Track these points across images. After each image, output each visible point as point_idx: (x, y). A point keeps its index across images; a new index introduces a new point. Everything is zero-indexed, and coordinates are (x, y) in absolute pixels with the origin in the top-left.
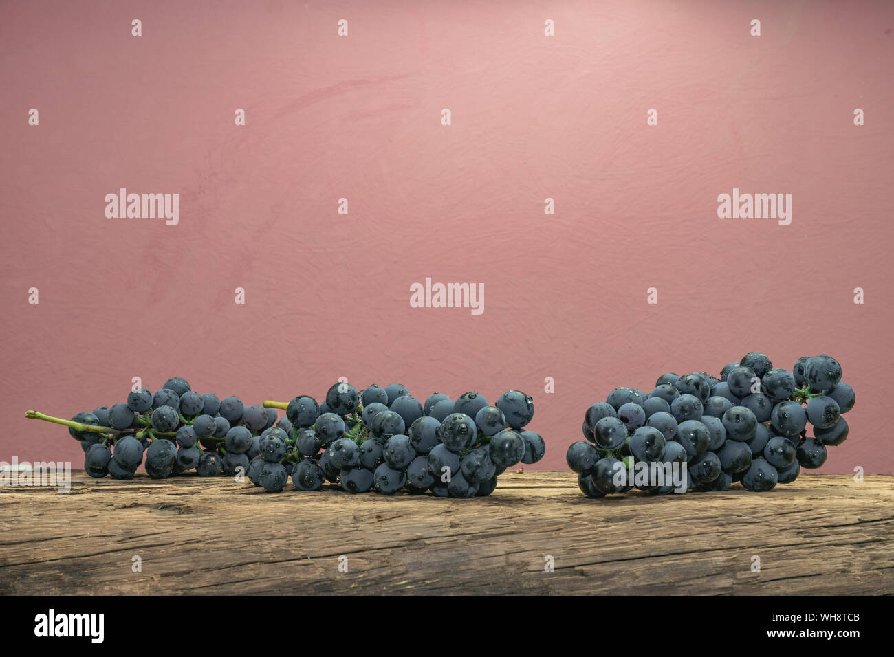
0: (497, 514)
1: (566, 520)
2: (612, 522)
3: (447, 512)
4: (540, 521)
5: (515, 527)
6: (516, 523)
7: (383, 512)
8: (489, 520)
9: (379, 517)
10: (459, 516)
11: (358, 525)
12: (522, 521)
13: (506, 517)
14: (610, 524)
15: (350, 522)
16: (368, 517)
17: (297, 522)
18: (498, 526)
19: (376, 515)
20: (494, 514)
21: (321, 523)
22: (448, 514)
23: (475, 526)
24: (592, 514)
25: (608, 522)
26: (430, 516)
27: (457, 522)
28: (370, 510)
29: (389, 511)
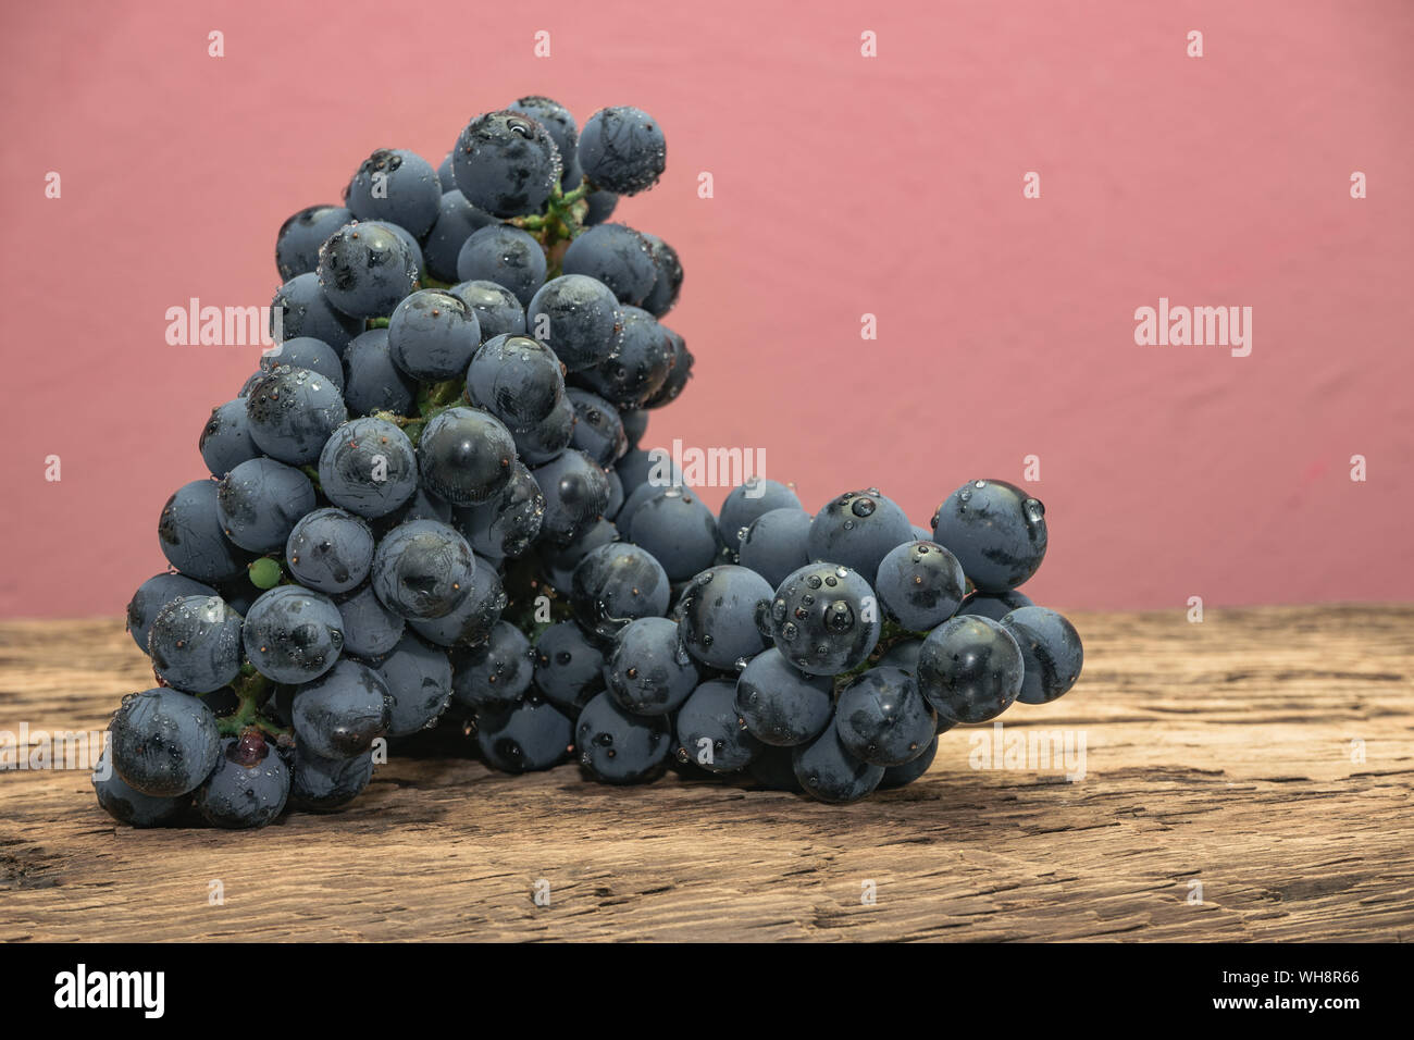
0: (953, 879)
1: (1155, 898)
2: (1289, 898)
3: (802, 874)
4: (1078, 902)
5: (1004, 920)
6: (1008, 909)
7: (616, 873)
8: (930, 899)
9: (603, 892)
10: (841, 885)
11: (542, 922)
12: (1024, 902)
13: (981, 886)
14: (1284, 906)
15: (520, 913)
16: (572, 891)
17: (361, 917)
18: (955, 919)
19: (594, 885)
20: (941, 881)
21: (434, 919)
22: (805, 879)
23: (886, 919)
24: (1231, 874)
25: (1277, 898)
26: (756, 889)
27: (835, 906)
28: (575, 869)
29: (630, 872)
